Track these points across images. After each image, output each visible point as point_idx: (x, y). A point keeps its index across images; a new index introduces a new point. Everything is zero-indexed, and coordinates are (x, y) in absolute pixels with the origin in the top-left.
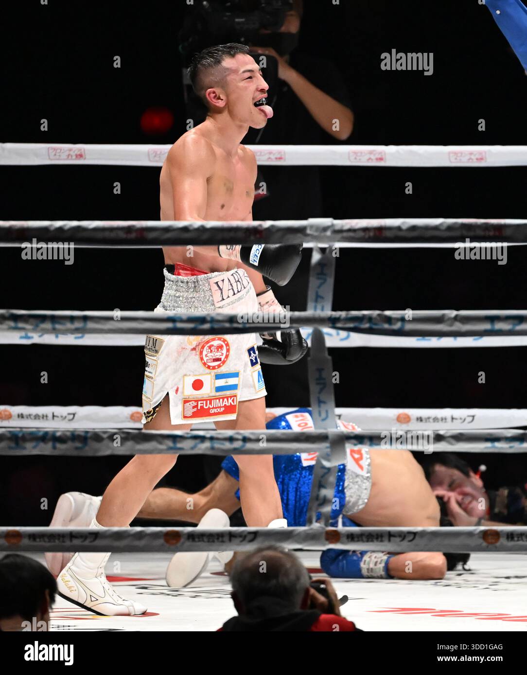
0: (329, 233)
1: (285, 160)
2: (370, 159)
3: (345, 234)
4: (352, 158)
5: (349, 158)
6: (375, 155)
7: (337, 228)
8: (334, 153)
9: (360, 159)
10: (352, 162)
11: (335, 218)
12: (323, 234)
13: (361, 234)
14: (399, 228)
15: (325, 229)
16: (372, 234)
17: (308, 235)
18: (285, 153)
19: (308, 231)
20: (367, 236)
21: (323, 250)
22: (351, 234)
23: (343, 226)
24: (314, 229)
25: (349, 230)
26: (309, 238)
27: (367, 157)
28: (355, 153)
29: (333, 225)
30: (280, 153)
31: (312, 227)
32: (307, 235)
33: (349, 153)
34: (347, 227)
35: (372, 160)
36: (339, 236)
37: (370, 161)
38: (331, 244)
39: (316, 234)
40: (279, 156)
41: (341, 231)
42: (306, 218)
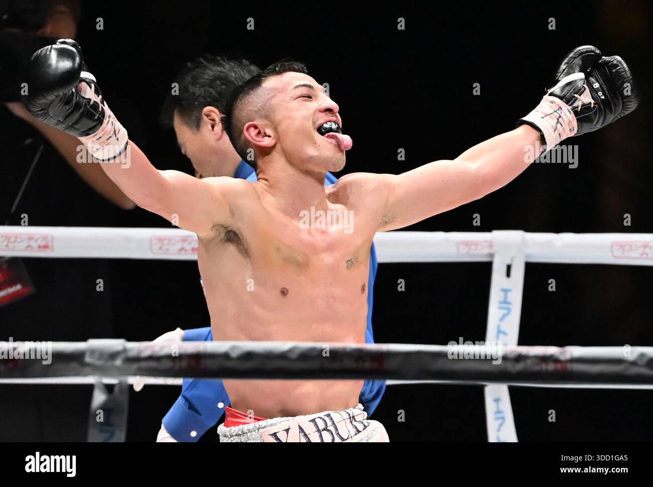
0: (118, 362)
1: (52, 250)
2: (182, 249)
3: (144, 364)
4: (156, 247)
5: (151, 249)
6: (190, 243)
7: (132, 354)
8: (128, 239)
9: (168, 250)
10: (154, 253)
11: (130, 339)
12: (109, 364)
13: (167, 364)
14: (226, 356)
15: (113, 356)
16: (184, 364)
17: (88, 365)
18: (52, 239)
19: (88, 359)
20: (177, 367)
21: (109, 388)
22: (153, 364)
23: (140, 352)
24: (97, 355)
25: (151, 358)
26: (87, 369)
27: (179, 246)
28: (160, 240)
29: (125, 350)
30: (45, 238)
31: (93, 352)
32: (85, 365)
33: (151, 240)
34: (146, 353)
35: (186, 251)
36: (135, 366)
37: (183, 252)
38: (123, 378)
39: (99, 363)
40: (43, 244)
41: (137, 359)
42: (84, 339)
